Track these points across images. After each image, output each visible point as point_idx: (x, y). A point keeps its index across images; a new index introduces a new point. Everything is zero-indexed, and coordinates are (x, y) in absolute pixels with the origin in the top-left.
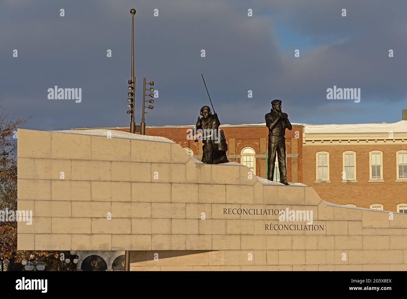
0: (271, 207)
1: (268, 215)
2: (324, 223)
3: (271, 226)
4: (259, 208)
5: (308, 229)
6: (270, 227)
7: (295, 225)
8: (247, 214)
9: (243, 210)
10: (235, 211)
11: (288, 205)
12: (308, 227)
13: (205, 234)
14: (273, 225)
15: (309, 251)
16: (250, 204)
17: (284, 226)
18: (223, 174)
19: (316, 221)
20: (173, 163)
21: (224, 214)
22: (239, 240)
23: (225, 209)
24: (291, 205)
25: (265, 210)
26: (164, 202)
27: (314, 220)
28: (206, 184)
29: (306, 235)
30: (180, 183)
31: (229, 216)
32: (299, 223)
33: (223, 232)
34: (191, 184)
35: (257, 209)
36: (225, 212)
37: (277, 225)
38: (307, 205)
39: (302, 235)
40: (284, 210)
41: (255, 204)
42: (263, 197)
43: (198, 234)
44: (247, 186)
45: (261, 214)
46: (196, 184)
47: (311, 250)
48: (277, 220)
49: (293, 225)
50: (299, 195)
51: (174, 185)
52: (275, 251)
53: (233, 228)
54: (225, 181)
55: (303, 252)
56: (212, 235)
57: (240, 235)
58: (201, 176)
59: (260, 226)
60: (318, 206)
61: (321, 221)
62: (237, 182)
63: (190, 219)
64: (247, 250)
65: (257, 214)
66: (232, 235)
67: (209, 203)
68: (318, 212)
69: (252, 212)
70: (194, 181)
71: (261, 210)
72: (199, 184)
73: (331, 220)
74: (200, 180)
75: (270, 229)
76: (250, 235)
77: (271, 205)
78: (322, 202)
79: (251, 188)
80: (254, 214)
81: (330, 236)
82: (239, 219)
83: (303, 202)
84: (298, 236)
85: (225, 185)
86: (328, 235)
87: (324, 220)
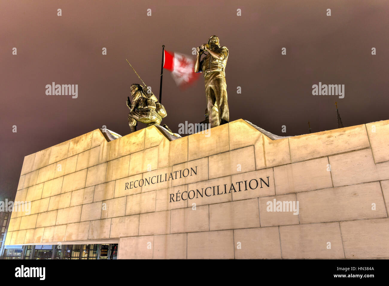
0: (178, 168)
1: (175, 180)
2: (269, 173)
3: (178, 195)
4: (163, 173)
5: (237, 189)
6: (177, 197)
7: (214, 187)
8: (149, 184)
9: (145, 180)
10: (137, 184)
11: (202, 158)
12: (236, 187)
13: (106, 218)
14: (180, 193)
15: (241, 230)
16: (153, 170)
17: (196, 192)
18: (129, 143)
19: (252, 172)
20: (92, 148)
21: (126, 189)
22: (137, 222)
23: (127, 184)
24: (208, 157)
25: (171, 174)
26: (80, 188)
27: (249, 172)
28: (114, 160)
29: (233, 201)
30: (94, 166)
31: (130, 191)
32: (221, 183)
33: (122, 213)
34: (102, 164)
35: (161, 175)
36: (127, 187)
37: (187, 192)
38: (233, 149)
39: (227, 202)
40: (196, 167)
41: (159, 168)
42: (169, 156)
43: (100, 219)
44: (152, 148)
45: (166, 180)
46: (106, 162)
47: (244, 228)
48: (186, 184)
49: (211, 188)
50: (219, 138)
51: (89, 169)
52: (182, 235)
53: (133, 206)
54: (130, 151)
55: (229, 233)
56: (112, 218)
57: (139, 214)
58: (111, 152)
59: (163, 197)
60: (254, 145)
61: (263, 171)
62: (142, 147)
63: (96, 202)
64: (146, 235)
65: (161, 182)
66: (131, 216)
67: (114, 181)
68: (256, 155)
69: (155, 180)
70: (104, 160)
71: (166, 174)
72: (108, 162)
73: (285, 165)
74: (109, 157)
75: (177, 201)
76: (150, 213)
77: (178, 164)
78: (262, 136)
79: (155, 150)
80: (158, 182)
81: (285, 196)
82: (140, 193)
83: (226, 147)
84: (219, 204)
85: (130, 154)
86: (281, 195)
87: (269, 168)
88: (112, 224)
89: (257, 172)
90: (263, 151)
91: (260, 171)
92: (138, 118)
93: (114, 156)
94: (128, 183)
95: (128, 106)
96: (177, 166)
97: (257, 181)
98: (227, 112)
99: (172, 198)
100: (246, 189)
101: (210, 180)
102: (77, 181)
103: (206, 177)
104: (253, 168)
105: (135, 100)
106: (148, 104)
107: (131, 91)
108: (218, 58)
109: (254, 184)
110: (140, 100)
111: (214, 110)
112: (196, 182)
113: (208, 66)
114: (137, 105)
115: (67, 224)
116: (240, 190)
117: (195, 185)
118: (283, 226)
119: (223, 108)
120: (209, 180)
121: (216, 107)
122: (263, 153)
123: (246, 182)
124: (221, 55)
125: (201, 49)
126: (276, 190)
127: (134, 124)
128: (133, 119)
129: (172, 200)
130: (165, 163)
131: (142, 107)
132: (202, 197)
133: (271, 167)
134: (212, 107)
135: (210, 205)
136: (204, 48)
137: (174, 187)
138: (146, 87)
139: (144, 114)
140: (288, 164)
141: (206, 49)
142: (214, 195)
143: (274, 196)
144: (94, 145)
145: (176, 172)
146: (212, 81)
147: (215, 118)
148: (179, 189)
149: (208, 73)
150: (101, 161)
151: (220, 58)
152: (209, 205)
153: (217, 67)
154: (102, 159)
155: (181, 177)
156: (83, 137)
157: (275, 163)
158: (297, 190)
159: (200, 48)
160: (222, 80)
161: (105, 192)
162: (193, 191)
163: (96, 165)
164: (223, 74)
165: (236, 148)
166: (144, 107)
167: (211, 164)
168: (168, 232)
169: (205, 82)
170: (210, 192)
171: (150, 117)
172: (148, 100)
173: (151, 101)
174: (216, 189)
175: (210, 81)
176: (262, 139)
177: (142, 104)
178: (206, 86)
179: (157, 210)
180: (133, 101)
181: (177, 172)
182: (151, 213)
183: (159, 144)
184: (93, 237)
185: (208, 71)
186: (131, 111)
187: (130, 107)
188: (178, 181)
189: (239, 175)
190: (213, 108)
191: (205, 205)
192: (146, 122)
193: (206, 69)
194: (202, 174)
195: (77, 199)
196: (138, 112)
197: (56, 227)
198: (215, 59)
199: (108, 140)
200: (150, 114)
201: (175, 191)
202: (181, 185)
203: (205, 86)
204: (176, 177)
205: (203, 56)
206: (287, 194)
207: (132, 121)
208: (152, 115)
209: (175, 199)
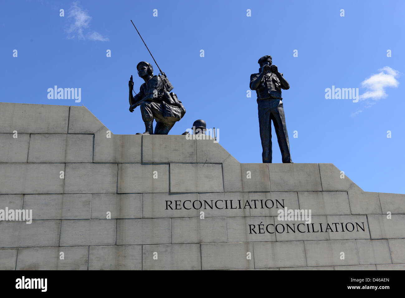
0: (257, 197)
1: (253, 209)
2: (364, 219)
4: (234, 198)
5: (334, 230)
6: (260, 229)
7: (308, 224)
8: (212, 208)
9: (203, 203)
10: (188, 205)
12: (333, 227)
14: (263, 225)
17: (285, 226)
19: (348, 216)
20: (71, 133)
24: (297, 192)
27: (344, 215)
30: (82, 163)
35: (231, 201)
38: (326, 190)
40: (283, 200)
42: (242, 180)
43: (114, 244)
44: (211, 165)
47: (344, 266)
48: (272, 216)
49: (304, 224)
50: (309, 175)
54: (167, 158)
59: (239, 227)
60: (347, 192)
63: (100, 219)
68: (349, 201)
72: (118, 163)
75: (260, 233)
78: (354, 186)
84: (315, 242)
85: (169, 163)
89: (352, 217)
91: (356, 216)
96: (256, 194)
97: (353, 225)
99: (253, 229)
100: (343, 231)
104: (349, 212)
109: (350, 227)
116: (337, 231)
123: (342, 224)
126: (371, 235)
129: (253, 232)
132: (294, 232)
133: (365, 215)
135: (305, 241)
137: (254, 216)
142: (309, 232)
143: (369, 239)
145: (254, 201)
148: (262, 221)
155: (262, 208)
157: (368, 212)
158: (388, 237)
162: (282, 225)
165: (329, 190)
167: (301, 200)
170: (303, 228)
174: (310, 226)
179: (230, 241)
181: (257, 201)
183: (223, 162)
188: (258, 211)
189: (334, 216)
191: (299, 241)
201: (256, 222)
202: (264, 216)
204: (255, 207)
209: (257, 231)
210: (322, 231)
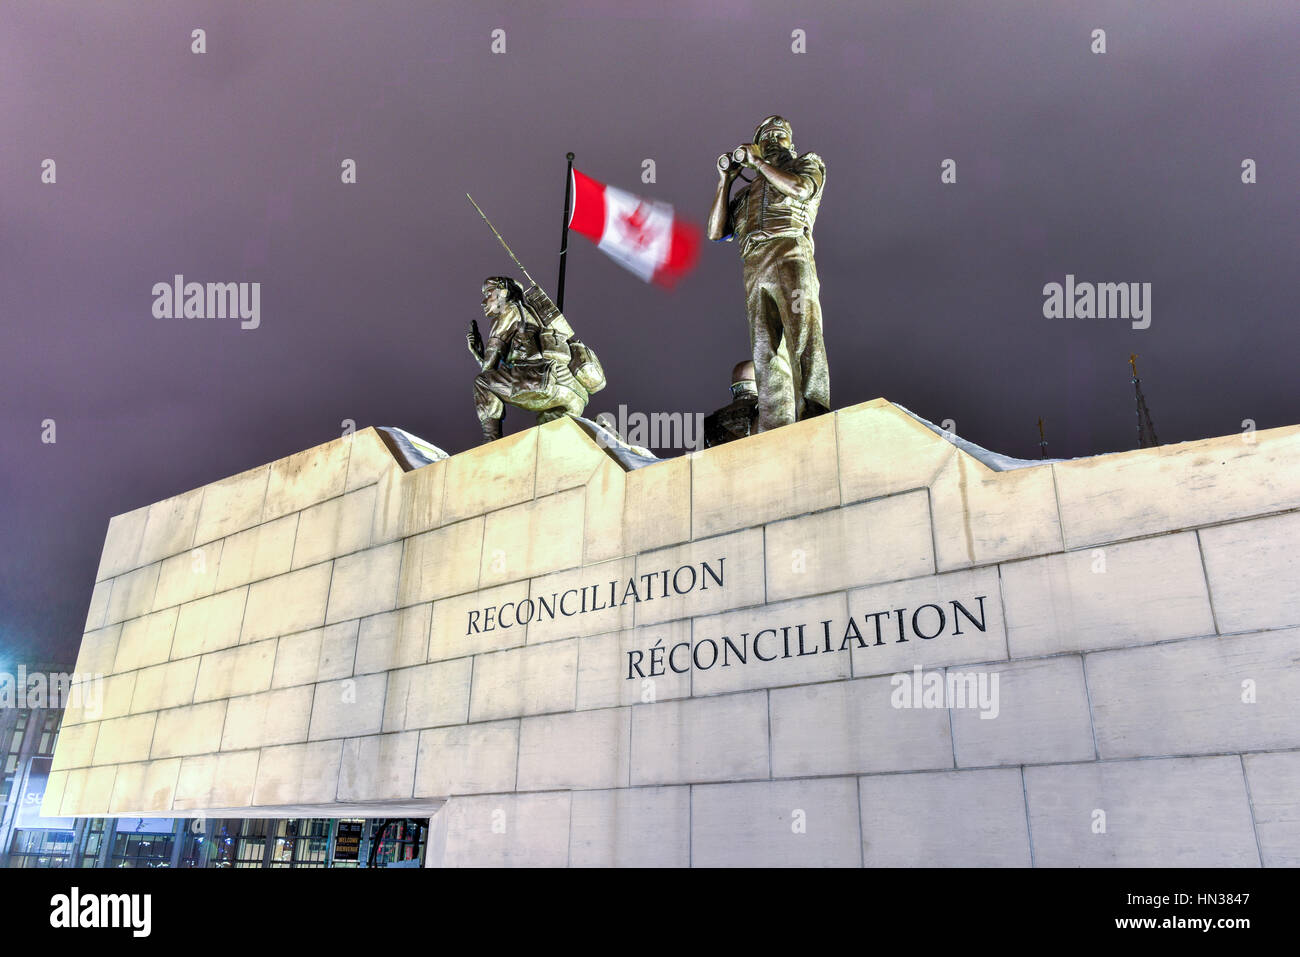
0: (656, 563)
1: (644, 603)
2: (985, 583)
3: (658, 654)
4: (603, 578)
5: (870, 638)
6: (653, 661)
7: (786, 630)
8: (552, 616)
9: (537, 603)
10: (509, 616)
11: (743, 529)
12: (867, 629)
13: (400, 728)
14: (663, 649)
15: (885, 777)
16: (568, 570)
17: (721, 645)
18: (481, 477)
19: (923, 580)
20: (348, 493)
21: (469, 633)
22: (511, 746)
23: (475, 615)
24: (764, 526)
25: (631, 582)
26: (309, 628)
27: (911, 579)
28: (426, 532)
29: (857, 679)
30: (355, 552)
31: (485, 640)
32: (811, 616)
33: (458, 714)
34: (384, 544)
35: (595, 587)
36: (472, 625)
37: (688, 645)
38: (854, 500)
39: (833, 681)
40: (722, 560)
41: (589, 563)
42: (624, 522)
43: (378, 731)
44: (563, 495)
45: (613, 602)
46: (397, 541)
47: (896, 773)
48: (686, 619)
49: (774, 632)
50: (803, 461)
51: (340, 562)
52: (671, 791)
53: (496, 688)
54: (483, 503)
55: (844, 787)
56: (420, 730)
57: (519, 718)
58: (415, 507)
59: (605, 661)
60: (928, 489)
61: (961, 576)
62: (525, 491)
63: (365, 675)
64: (543, 791)
65: (594, 609)
66: (488, 724)
67: (427, 603)
68: (934, 522)
69: (573, 603)
70: (392, 533)
71: (613, 584)
72: (404, 539)
73: (1043, 556)
74: (411, 522)
75: (652, 674)
76: (557, 716)
77: (656, 550)
78: (955, 459)
79: (575, 501)
80: (583, 611)
81: (1042, 663)
82: (521, 647)
83: (829, 493)
84: (805, 688)
85: (485, 514)
86: (1028, 659)
87: (984, 567)
88: (422, 751)
89: (939, 581)
90: (961, 508)
91: (953, 575)
92: (507, 391)
93: (427, 521)
94: (478, 613)
95: (472, 351)
96: (654, 555)
97: (940, 612)
98: (822, 375)
99: (636, 666)
100: (902, 639)
101: (771, 607)
102: (299, 601)
103: (757, 596)
104: (927, 566)
105: (499, 332)
106: (543, 345)
107: (485, 301)
108: (794, 192)
109: (929, 622)
110: (517, 331)
111: (777, 369)
112: (722, 613)
113: (755, 220)
114: (506, 347)
115: (260, 749)
116: (879, 642)
117: (717, 620)
118: (1038, 765)
119: (811, 363)
120: (766, 603)
121: (783, 357)
122: (960, 516)
123: (900, 613)
124: (803, 182)
125: (733, 159)
126: (1010, 643)
127: (497, 411)
128: (491, 397)
129: (635, 672)
130: (609, 545)
131: (524, 356)
132: (744, 662)
133: (992, 565)
134: (769, 358)
135: (772, 692)
136: (746, 155)
137: (643, 626)
138: (537, 288)
139: (531, 379)
140: (1052, 554)
141: (751, 161)
142: (787, 655)
143: (1002, 662)
144: (355, 482)
145: (649, 577)
146: (770, 270)
147: (779, 395)
148: (661, 637)
149: (757, 243)
150: (379, 537)
151: (798, 191)
152: (768, 690)
153: (787, 224)
154: (384, 530)
155: (666, 595)
156: (317, 453)
157: (1004, 552)
158: (1085, 642)
159: (729, 155)
160: (806, 267)
161: (397, 642)
162: (711, 641)
163: (363, 550)
164: (808, 247)
165: (863, 497)
166: (530, 355)
167: (774, 550)
168: (624, 782)
169: (746, 271)
170: (770, 645)
171: (550, 390)
172: (545, 331)
173: (554, 335)
174: (793, 635)
175: (763, 271)
176: (957, 468)
177: (522, 345)
178: (748, 285)
179: (582, 704)
180: (492, 334)
181: (653, 578)
182: (563, 715)
183: (588, 482)
184: (355, 792)
185: (757, 235)
186: (484, 369)
187: (482, 355)
188: (656, 607)
189: (875, 589)
190: (773, 360)
191: (755, 690)
192: (537, 406)
193: (749, 229)
194: (743, 583)
195: (297, 663)
196: (510, 371)
197: (222, 758)
198: (781, 195)
199: (406, 467)
200: (553, 379)
201: (647, 643)
202: (666, 622)
203: (744, 287)
204: (649, 595)
205: (739, 185)
206: (1050, 657)
207: (487, 401)
208: (557, 383)
209: (646, 670)
210: (828, 649)
